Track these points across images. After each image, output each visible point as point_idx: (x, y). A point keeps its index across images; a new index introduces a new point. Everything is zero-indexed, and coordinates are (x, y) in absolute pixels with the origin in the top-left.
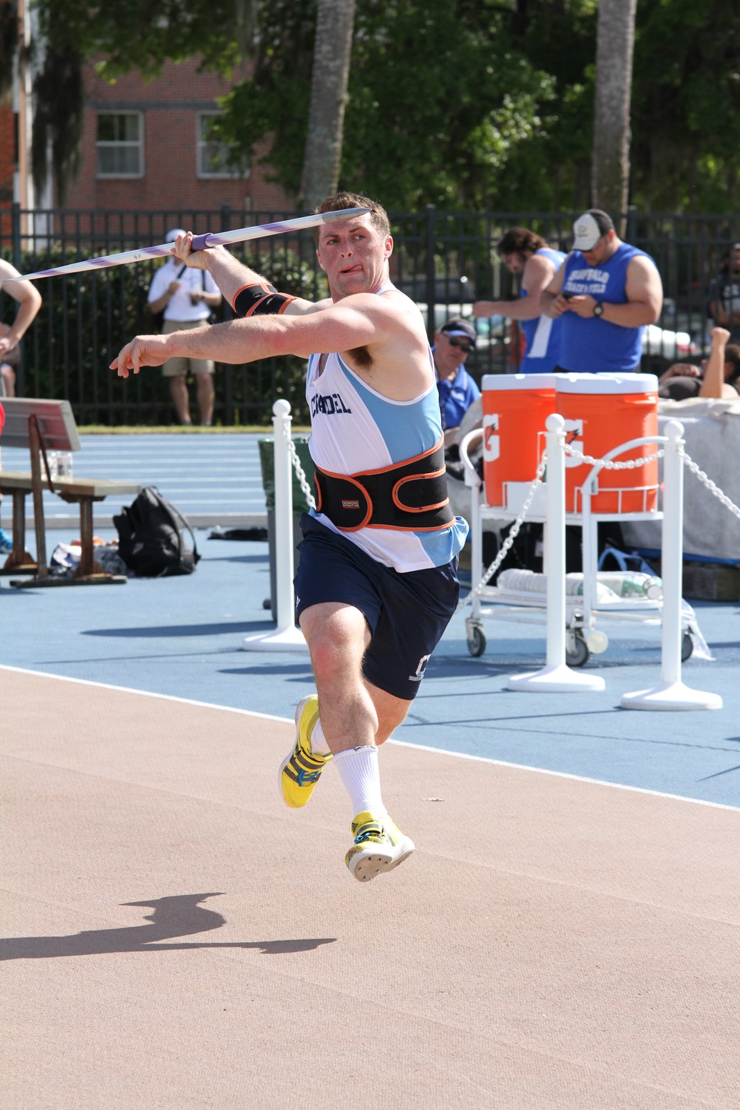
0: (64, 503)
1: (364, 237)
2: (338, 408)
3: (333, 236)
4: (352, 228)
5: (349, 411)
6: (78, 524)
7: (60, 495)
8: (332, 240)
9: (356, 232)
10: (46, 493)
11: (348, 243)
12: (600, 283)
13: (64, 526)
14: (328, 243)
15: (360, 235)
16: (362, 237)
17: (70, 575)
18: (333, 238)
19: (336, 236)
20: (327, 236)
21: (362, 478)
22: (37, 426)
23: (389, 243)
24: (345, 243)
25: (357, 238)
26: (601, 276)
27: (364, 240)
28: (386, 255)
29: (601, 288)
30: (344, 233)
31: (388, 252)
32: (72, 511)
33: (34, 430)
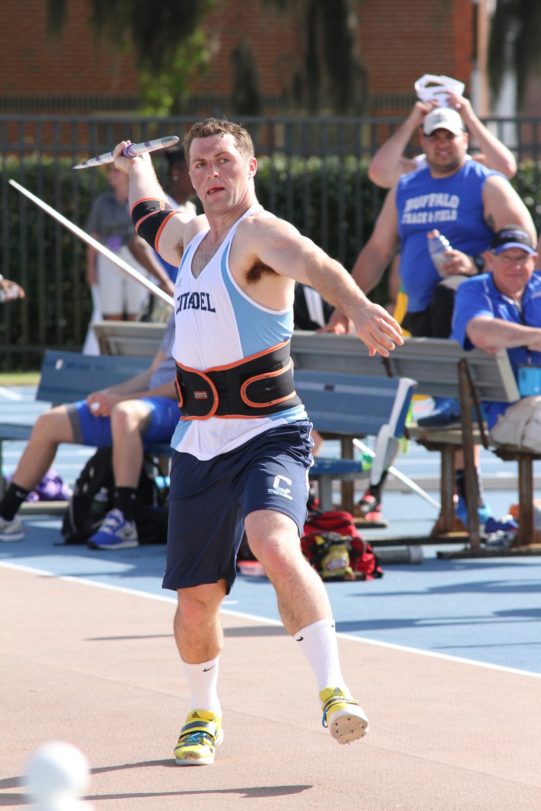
0: (498, 461)
1: (229, 160)
2: (204, 305)
3: (199, 160)
4: (217, 153)
5: (214, 310)
6: (516, 485)
7: (494, 452)
8: (200, 164)
9: (221, 156)
10: (479, 449)
11: (214, 166)
12: (450, 209)
13: (498, 486)
14: (197, 167)
15: (224, 159)
16: (226, 160)
17: (506, 543)
18: (199, 162)
19: (203, 160)
20: (196, 160)
21: (211, 374)
22: (467, 372)
23: (253, 164)
24: (211, 166)
25: (222, 161)
26: (449, 200)
27: (228, 163)
28: (250, 174)
29: (451, 214)
30: (209, 157)
31: (252, 172)
32: (510, 471)
33: (464, 376)
